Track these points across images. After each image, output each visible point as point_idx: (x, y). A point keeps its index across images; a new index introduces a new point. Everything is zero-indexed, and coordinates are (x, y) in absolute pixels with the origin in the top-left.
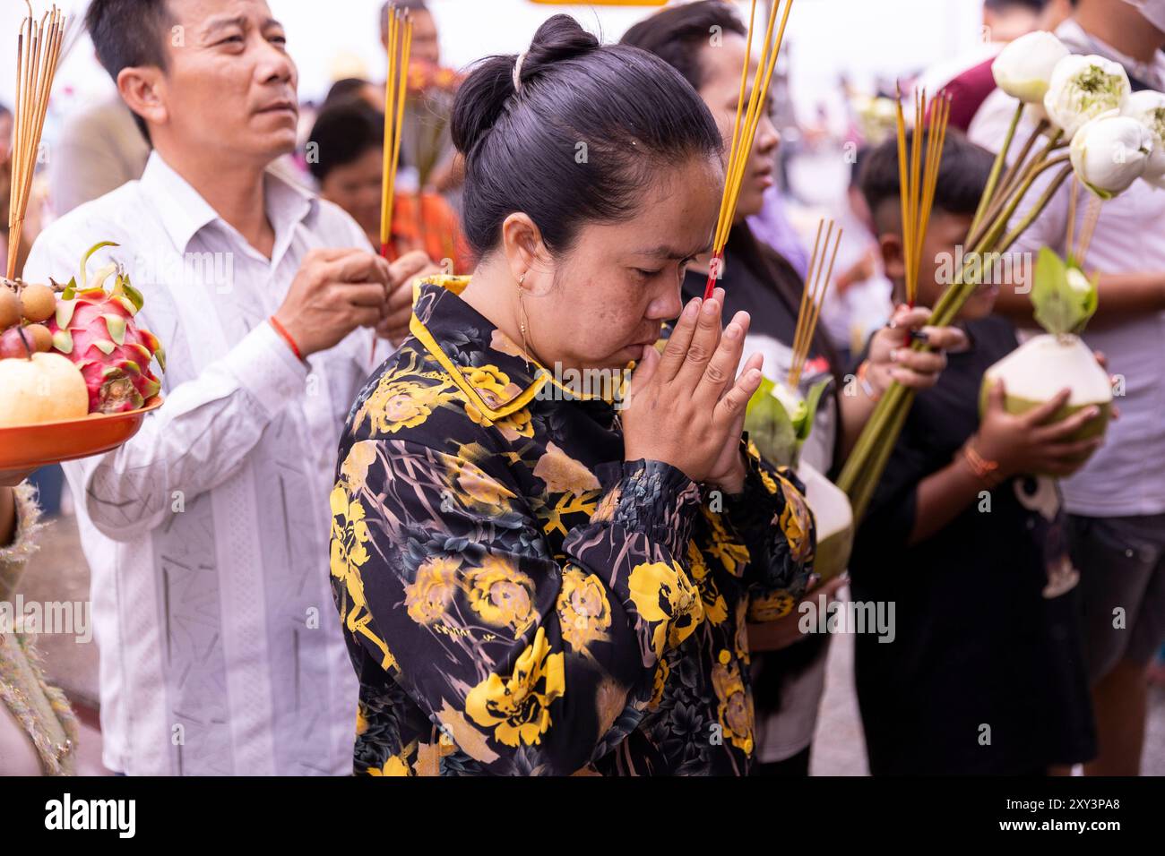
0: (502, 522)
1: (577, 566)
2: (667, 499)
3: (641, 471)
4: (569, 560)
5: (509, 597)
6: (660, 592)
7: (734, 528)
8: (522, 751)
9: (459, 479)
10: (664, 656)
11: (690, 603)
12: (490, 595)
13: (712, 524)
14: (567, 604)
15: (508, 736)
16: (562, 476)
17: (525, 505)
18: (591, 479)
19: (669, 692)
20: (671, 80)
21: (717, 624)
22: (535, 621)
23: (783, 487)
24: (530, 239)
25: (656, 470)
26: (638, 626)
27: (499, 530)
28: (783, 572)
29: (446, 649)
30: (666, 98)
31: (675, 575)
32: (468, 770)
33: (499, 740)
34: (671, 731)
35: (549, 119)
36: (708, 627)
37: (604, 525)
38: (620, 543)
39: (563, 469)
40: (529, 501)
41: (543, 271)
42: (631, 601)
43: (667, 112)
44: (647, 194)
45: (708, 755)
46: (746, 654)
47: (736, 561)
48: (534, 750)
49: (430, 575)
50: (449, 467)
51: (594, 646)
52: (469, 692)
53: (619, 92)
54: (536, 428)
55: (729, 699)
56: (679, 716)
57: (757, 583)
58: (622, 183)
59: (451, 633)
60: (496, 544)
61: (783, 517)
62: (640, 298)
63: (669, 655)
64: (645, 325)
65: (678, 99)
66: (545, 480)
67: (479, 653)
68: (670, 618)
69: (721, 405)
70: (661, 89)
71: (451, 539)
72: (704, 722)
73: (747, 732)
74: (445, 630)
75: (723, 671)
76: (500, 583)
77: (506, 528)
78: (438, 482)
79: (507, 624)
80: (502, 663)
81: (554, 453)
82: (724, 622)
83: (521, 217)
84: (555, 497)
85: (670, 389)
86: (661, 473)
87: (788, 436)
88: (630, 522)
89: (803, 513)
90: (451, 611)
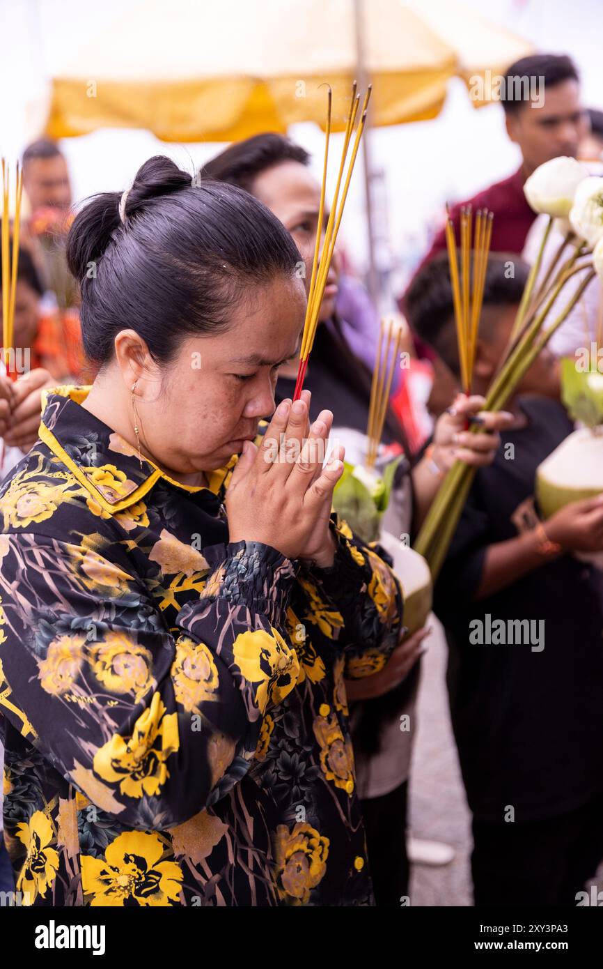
0: (121, 601)
1: (188, 637)
2: (266, 574)
3: (242, 551)
4: (180, 633)
5: (129, 667)
6: (261, 656)
7: (329, 598)
8: (145, 801)
9: (82, 566)
10: (269, 712)
11: (288, 664)
12: (112, 667)
13: (309, 595)
14: (179, 670)
15: (131, 788)
16: (175, 559)
17: (142, 586)
18: (200, 561)
19: (274, 743)
20: (255, 210)
21: (316, 681)
22: (152, 687)
23: (370, 559)
24: (139, 352)
25: (255, 550)
26: (242, 687)
27: (119, 609)
28: (373, 633)
29: (75, 715)
30: (251, 226)
31: (274, 640)
32: (103, 820)
33: (125, 794)
34: (278, 777)
35: (149, 247)
36: (309, 685)
37: (211, 600)
38: (225, 615)
39: (176, 553)
40: (146, 583)
41: (152, 379)
42: (235, 665)
43: (253, 239)
44: (238, 310)
45: (312, 796)
46: (344, 707)
47: (332, 626)
48: (155, 800)
49: (59, 650)
50: (72, 556)
51: (204, 706)
52: (96, 752)
53: (209, 222)
54: (150, 518)
55: (330, 747)
56: (285, 764)
57: (352, 644)
58: (215, 301)
59: (79, 701)
60: (117, 621)
61: (371, 585)
62: (237, 400)
63: (273, 711)
64: (243, 422)
65: (261, 226)
66: (160, 564)
67: (103, 718)
68: (270, 678)
69: (310, 492)
70: (247, 219)
71: (77, 619)
72: (307, 767)
73: (348, 774)
74: (74, 699)
75: (324, 722)
76: (120, 655)
77: (125, 607)
78: (64, 569)
79: (128, 691)
80: (124, 725)
81: (167, 539)
82: (322, 679)
83: (130, 333)
84: (169, 579)
85: (266, 478)
86: (260, 552)
87: (370, 510)
88: (234, 596)
89: (389, 581)
90: (79, 682)
